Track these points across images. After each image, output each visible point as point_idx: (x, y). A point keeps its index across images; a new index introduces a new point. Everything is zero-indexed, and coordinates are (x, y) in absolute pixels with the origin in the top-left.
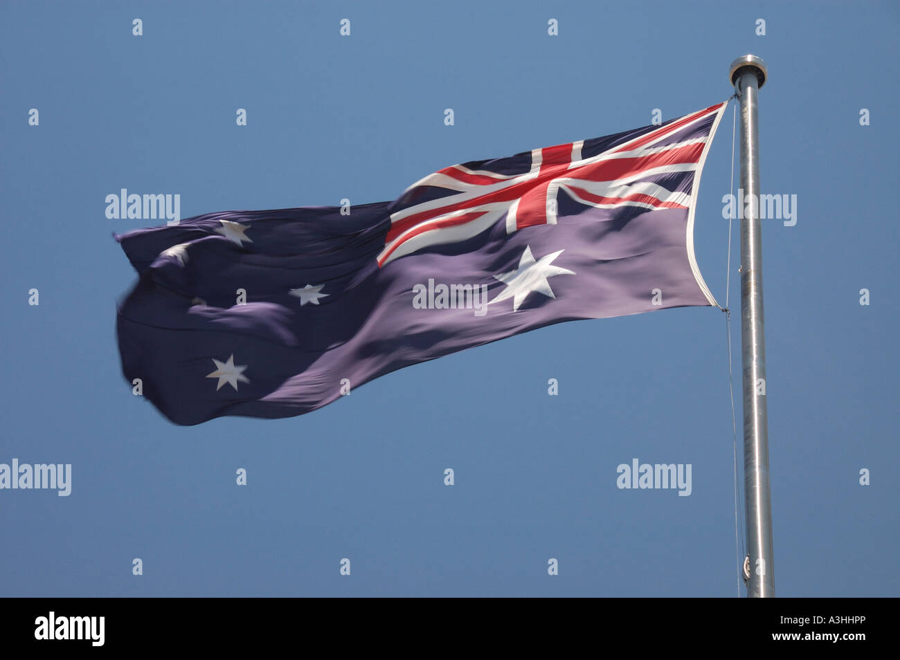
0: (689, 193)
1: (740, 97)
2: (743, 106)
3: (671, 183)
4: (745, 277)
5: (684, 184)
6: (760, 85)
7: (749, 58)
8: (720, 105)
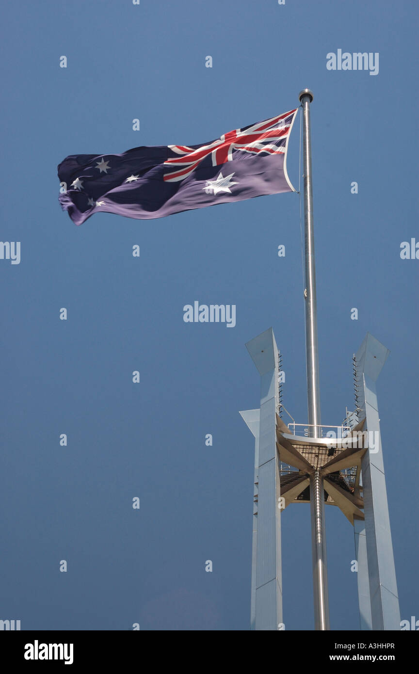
0: (285, 146)
1: (303, 106)
2: (304, 110)
3: (279, 144)
4: (305, 179)
5: (282, 144)
6: (311, 101)
7: (307, 91)
8: (295, 110)
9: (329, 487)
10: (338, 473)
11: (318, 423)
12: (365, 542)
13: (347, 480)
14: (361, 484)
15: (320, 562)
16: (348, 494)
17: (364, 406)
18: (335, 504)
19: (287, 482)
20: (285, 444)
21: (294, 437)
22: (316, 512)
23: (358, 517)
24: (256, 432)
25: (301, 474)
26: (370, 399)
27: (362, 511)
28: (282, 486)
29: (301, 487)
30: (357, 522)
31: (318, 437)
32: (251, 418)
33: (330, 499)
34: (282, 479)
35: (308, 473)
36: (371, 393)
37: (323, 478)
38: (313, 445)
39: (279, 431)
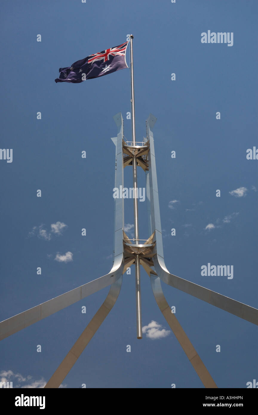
9: (138, 161)
10: (141, 156)
11: (135, 141)
12: (149, 177)
13: (144, 159)
14: (148, 160)
15: (135, 183)
16: (144, 163)
17: (149, 136)
18: (140, 166)
19: (126, 159)
20: (125, 148)
21: (128, 146)
22: (134, 168)
23: (147, 170)
24: (116, 144)
25: (130, 157)
26: (151, 134)
27: (148, 168)
28: (124, 160)
29: (130, 161)
30: (146, 171)
31: (135, 146)
32: (114, 140)
33: (138, 164)
34: (124, 158)
35: (131, 156)
36: (151, 132)
37: (136, 158)
38: (133, 148)
39: (123, 143)
